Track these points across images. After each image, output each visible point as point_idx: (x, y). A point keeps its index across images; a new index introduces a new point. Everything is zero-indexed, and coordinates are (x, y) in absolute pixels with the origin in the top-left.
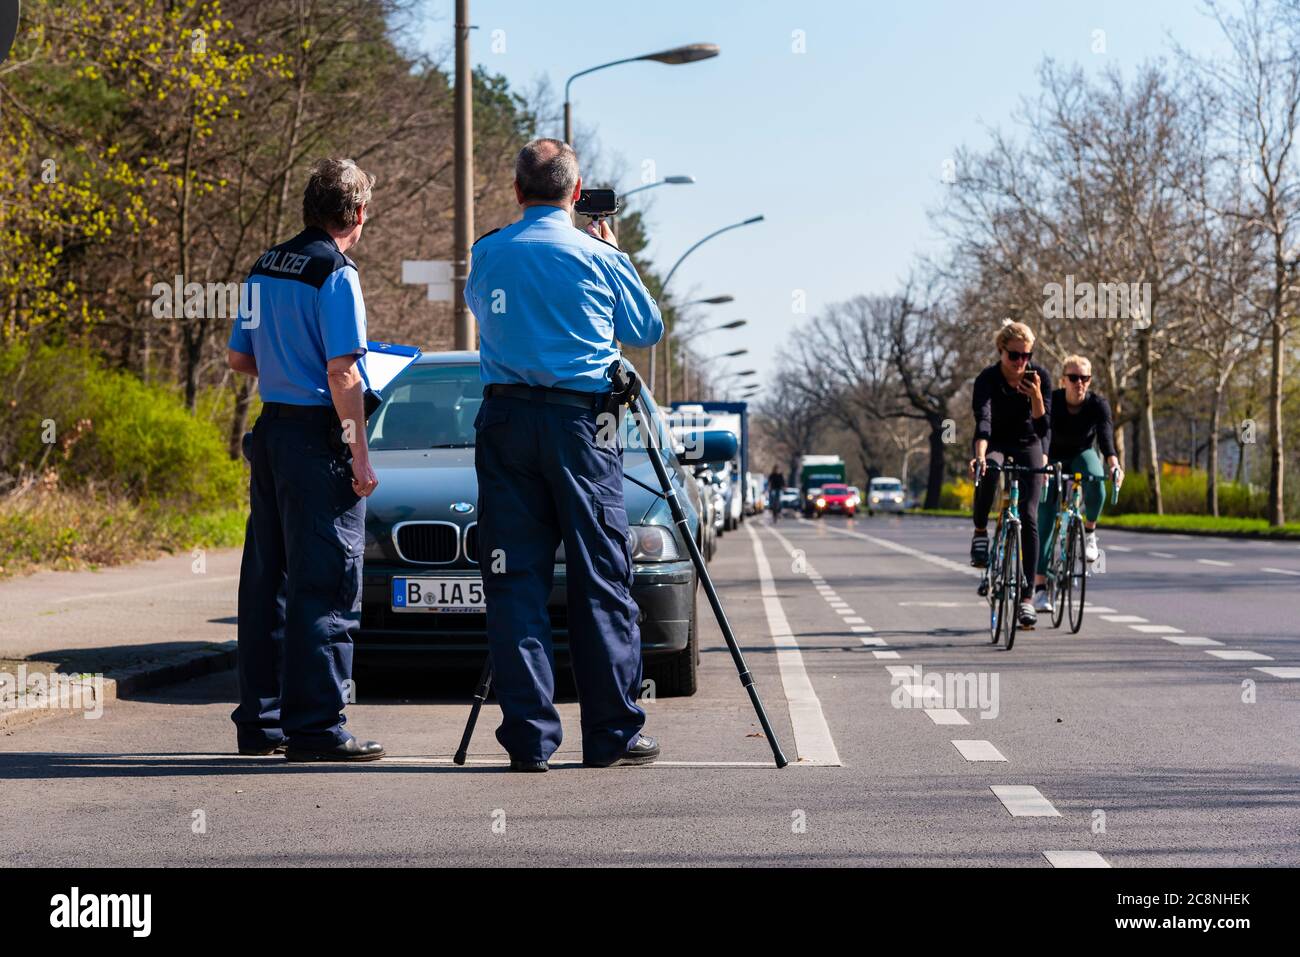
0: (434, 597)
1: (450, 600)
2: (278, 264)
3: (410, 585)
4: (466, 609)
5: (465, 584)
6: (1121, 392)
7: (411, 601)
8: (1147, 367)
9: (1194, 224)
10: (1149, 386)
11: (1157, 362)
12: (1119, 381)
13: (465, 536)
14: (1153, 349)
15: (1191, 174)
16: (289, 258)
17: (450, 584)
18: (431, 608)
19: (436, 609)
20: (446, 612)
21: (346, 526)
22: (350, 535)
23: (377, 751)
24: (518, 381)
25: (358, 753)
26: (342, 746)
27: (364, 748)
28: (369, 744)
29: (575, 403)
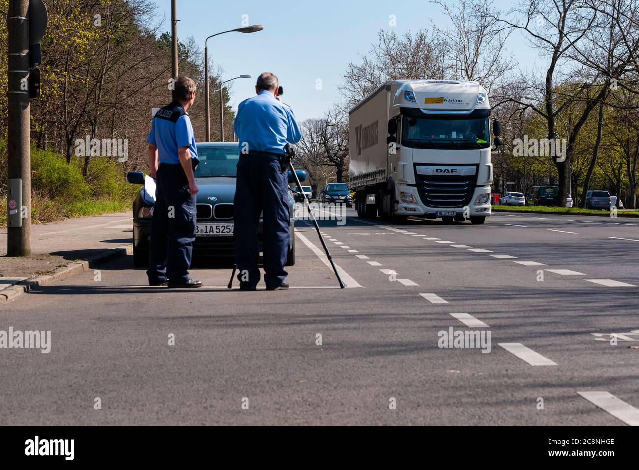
0: (203, 231)
1: (209, 232)
2: (162, 113)
4: (215, 235)
5: (214, 226)
13: (214, 209)
17: (209, 226)
18: (202, 235)
19: (204, 235)
20: (208, 236)
21: (189, 205)
22: (190, 208)
23: (200, 284)
24: (253, 149)
25: (193, 285)
26: (188, 282)
27: (195, 283)
28: (197, 282)
29: (274, 157)
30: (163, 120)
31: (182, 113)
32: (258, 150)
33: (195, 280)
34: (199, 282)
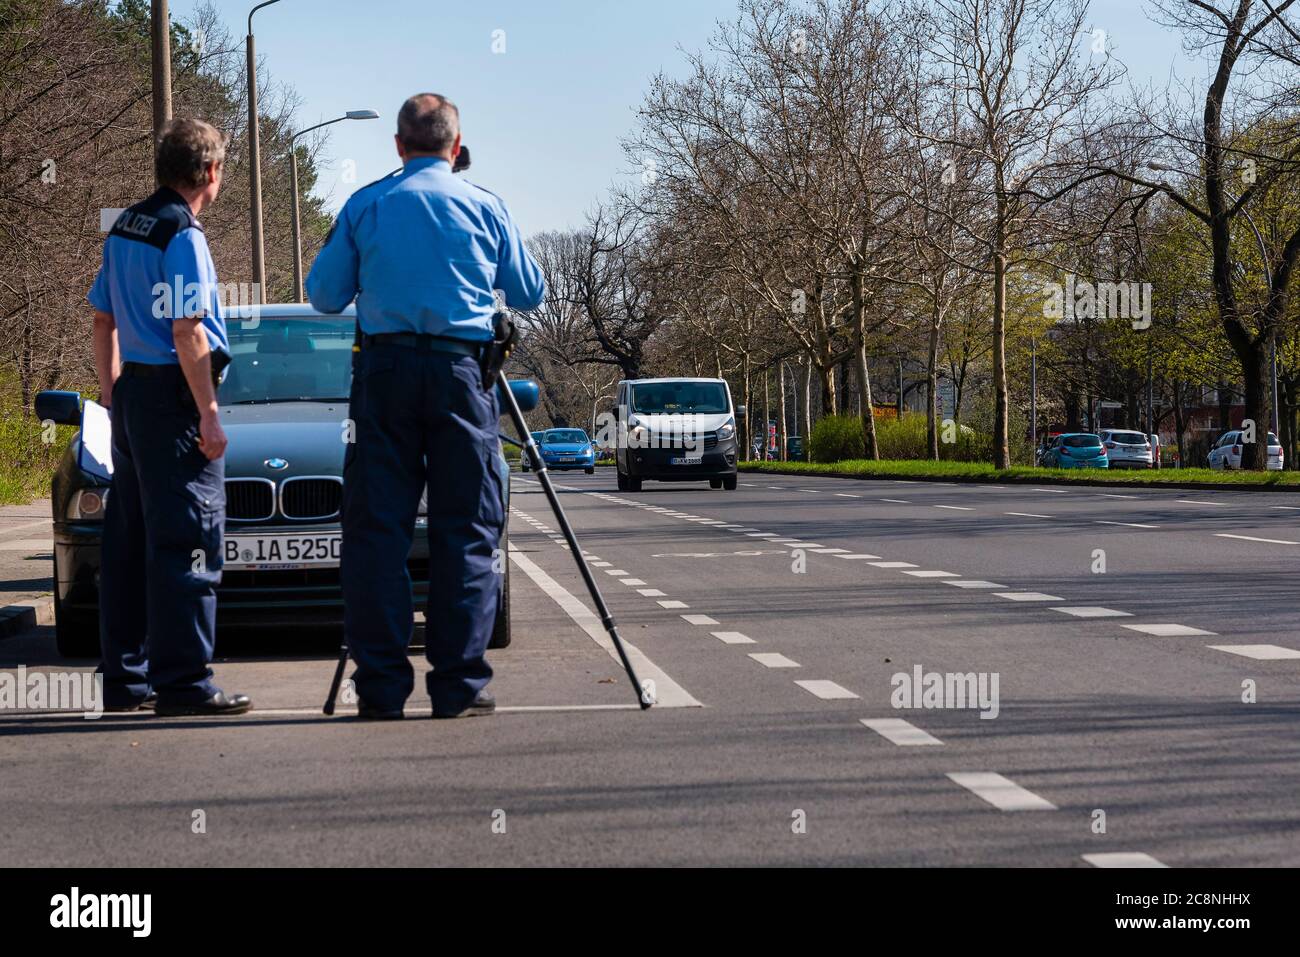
0: (252, 555)
1: (268, 557)
2: (130, 225)
3: (227, 543)
4: (284, 565)
5: (282, 541)
6: (832, 331)
7: (228, 559)
8: (859, 304)
9: (909, 154)
10: (863, 324)
11: (870, 300)
12: (828, 323)
13: (281, 492)
14: (866, 284)
15: (903, 102)
16: (140, 220)
17: (267, 541)
18: (248, 566)
19: (254, 566)
20: (264, 569)
23: (245, 704)
24: (404, 328)
25: (228, 706)
26: (210, 701)
27: (232, 702)
28: (237, 697)
29: (461, 351)
30: (132, 244)
31: (183, 222)
32: (419, 331)
33: (231, 694)
34: (244, 699)
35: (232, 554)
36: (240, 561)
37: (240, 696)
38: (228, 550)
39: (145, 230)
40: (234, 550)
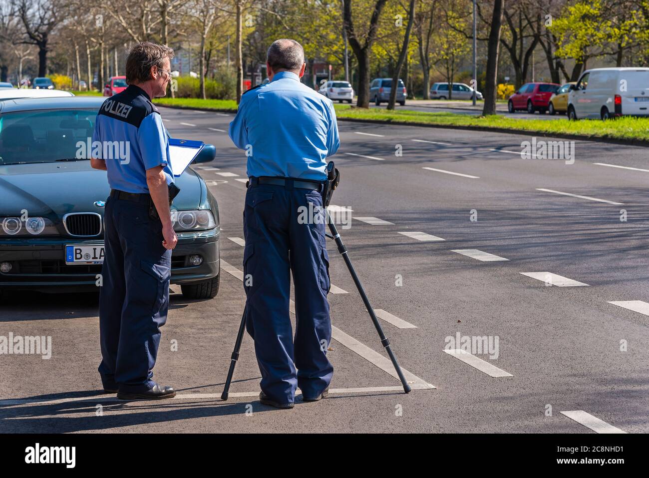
0: (90, 256)
1: (98, 257)
2: (114, 109)
3: (76, 250)
7: (76, 258)
18: (88, 262)
19: (91, 262)
20: (96, 264)
21: (159, 264)
22: (162, 269)
23: (171, 392)
24: (279, 174)
25: (161, 394)
26: (151, 390)
27: (163, 391)
28: (166, 388)
29: (310, 187)
30: (116, 121)
31: (149, 109)
32: (287, 176)
33: (163, 387)
34: (171, 389)
35: (79, 256)
36: (83, 260)
37: (169, 388)
38: (76, 253)
39: (125, 113)
40: (80, 253)
